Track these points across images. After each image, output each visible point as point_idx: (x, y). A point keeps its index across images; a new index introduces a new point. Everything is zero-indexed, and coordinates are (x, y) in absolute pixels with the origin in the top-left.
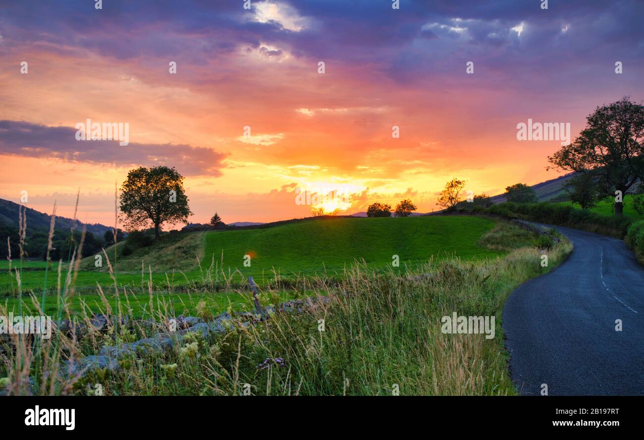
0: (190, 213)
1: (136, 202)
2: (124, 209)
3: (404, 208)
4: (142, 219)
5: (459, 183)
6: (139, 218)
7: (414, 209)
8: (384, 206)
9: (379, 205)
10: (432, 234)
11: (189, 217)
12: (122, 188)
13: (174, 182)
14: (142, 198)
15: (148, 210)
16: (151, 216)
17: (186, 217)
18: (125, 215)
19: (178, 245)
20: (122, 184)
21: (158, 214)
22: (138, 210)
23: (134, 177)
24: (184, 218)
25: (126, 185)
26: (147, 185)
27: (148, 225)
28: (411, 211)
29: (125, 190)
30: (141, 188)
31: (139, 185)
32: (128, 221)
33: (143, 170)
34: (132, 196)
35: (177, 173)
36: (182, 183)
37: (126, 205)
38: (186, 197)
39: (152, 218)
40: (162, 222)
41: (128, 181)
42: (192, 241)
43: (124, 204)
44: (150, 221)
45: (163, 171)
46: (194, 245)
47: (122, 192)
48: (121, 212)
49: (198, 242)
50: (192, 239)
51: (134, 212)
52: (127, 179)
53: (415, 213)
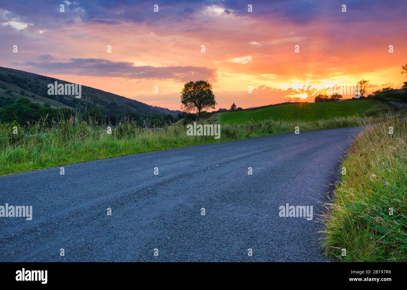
0: (216, 104)
1: (189, 98)
2: (183, 102)
3: (335, 97)
4: (192, 107)
5: (365, 82)
6: (191, 106)
7: (341, 97)
8: (324, 96)
9: (322, 96)
10: (339, 111)
11: (216, 105)
12: (182, 92)
13: (207, 88)
14: (192, 97)
15: (195, 102)
16: (196, 105)
17: (214, 105)
18: (184, 106)
19: (208, 119)
20: (182, 90)
21: (200, 104)
22: (190, 103)
23: (187, 86)
24: (213, 106)
25: (184, 91)
26: (194, 90)
27: (195, 110)
28: (340, 99)
29: (183, 93)
30: (191, 92)
31: (190, 90)
32: (185, 108)
33: (191, 83)
34: (187, 96)
35: (209, 83)
36: (211, 88)
37: (184, 100)
38: (214, 95)
39: (197, 106)
40: (202, 108)
41: (185, 89)
42: (215, 117)
43: (183, 100)
44: (196, 108)
45: (202, 82)
46: (215, 119)
47: (182, 94)
48: (182, 104)
49: (217, 118)
50: (215, 116)
51: (188, 103)
52: (184, 87)
53: (342, 99)
